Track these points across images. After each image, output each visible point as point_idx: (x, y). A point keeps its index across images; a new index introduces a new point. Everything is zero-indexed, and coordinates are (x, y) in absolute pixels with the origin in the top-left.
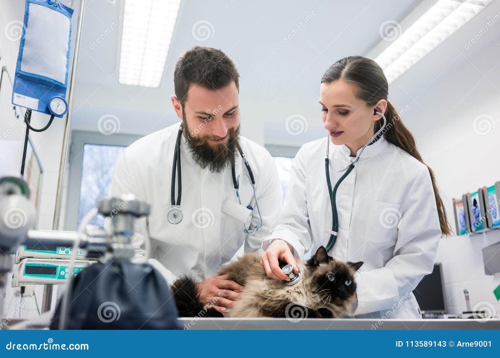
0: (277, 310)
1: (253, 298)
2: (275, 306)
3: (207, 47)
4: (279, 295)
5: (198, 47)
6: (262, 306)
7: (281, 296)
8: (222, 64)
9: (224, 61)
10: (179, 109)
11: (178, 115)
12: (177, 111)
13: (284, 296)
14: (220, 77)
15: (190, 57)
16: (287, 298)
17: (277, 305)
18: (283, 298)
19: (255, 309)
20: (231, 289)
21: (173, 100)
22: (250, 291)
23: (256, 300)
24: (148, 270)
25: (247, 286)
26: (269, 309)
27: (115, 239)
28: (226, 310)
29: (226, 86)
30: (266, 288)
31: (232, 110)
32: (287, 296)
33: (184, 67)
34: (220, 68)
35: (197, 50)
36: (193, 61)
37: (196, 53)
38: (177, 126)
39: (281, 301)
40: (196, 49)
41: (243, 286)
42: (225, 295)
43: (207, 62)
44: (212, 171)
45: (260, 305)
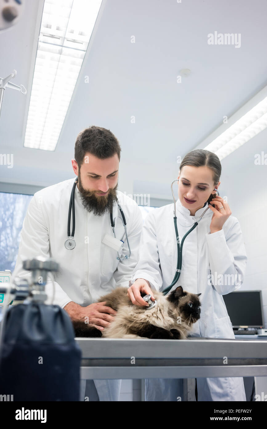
0: (141, 330)
1: (123, 320)
2: (139, 327)
3: (100, 127)
4: (141, 318)
5: (94, 126)
6: (129, 327)
7: (144, 319)
8: (109, 141)
9: (111, 139)
10: (76, 169)
11: (75, 173)
12: (74, 170)
13: (145, 319)
14: (108, 150)
15: (88, 133)
16: (148, 321)
17: (141, 326)
18: (145, 321)
19: (124, 328)
20: (108, 313)
21: (73, 162)
22: (121, 315)
23: (125, 322)
24: (56, 310)
25: (119, 311)
26: (135, 329)
27: (34, 287)
28: (103, 330)
29: (111, 157)
30: (132, 313)
31: (114, 173)
32: (147, 320)
33: (82, 140)
34: (108, 144)
35: (93, 129)
36: (89, 136)
37: (92, 131)
38: (73, 181)
39: (143, 323)
40: (92, 127)
41: (117, 311)
42: (104, 318)
43: (99, 139)
44: (95, 214)
45: (128, 326)
